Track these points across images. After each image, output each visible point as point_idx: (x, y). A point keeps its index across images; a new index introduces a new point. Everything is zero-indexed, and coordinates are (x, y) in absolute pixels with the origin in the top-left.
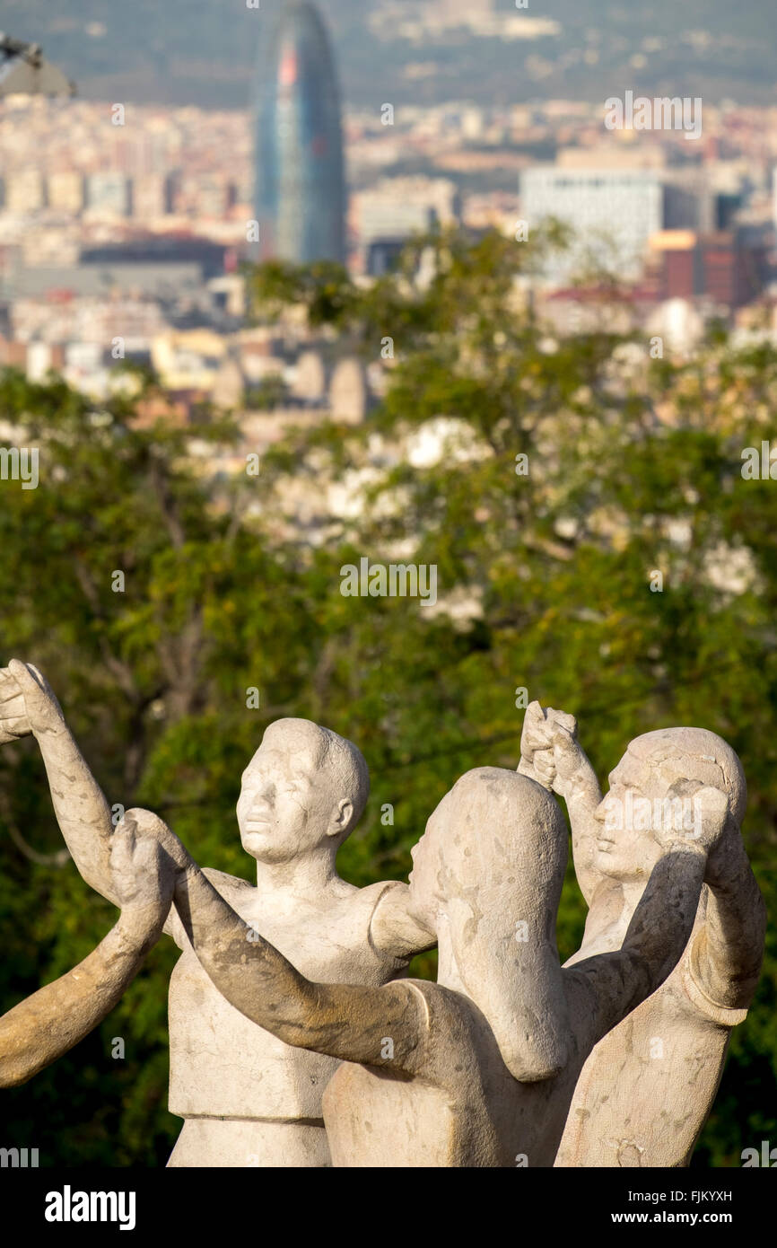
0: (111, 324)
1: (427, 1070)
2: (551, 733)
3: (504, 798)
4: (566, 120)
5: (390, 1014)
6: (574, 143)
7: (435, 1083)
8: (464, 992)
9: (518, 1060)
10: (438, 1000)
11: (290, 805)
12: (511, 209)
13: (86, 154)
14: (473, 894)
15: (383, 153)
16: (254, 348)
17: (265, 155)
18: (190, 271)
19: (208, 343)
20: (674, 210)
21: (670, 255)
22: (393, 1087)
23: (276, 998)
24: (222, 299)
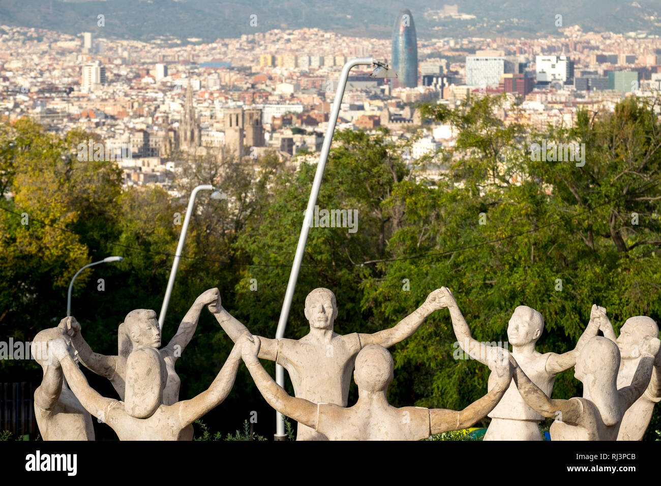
0: (352, 97)
1: (582, 423)
2: (599, 313)
3: (603, 346)
4: (479, 42)
5: (572, 408)
6: (480, 49)
7: (584, 427)
8: (591, 400)
9: (607, 420)
10: (585, 403)
11: (523, 330)
12: (463, 67)
13: (346, 51)
14: (594, 373)
15: (427, 51)
16: (391, 104)
17: (395, 51)
18: (375, 83)
19: (379, 103)
20: (507, 67)
21: (506, 79)
22: (571, 428)
23: (541, 404)
24: (383, 91)
